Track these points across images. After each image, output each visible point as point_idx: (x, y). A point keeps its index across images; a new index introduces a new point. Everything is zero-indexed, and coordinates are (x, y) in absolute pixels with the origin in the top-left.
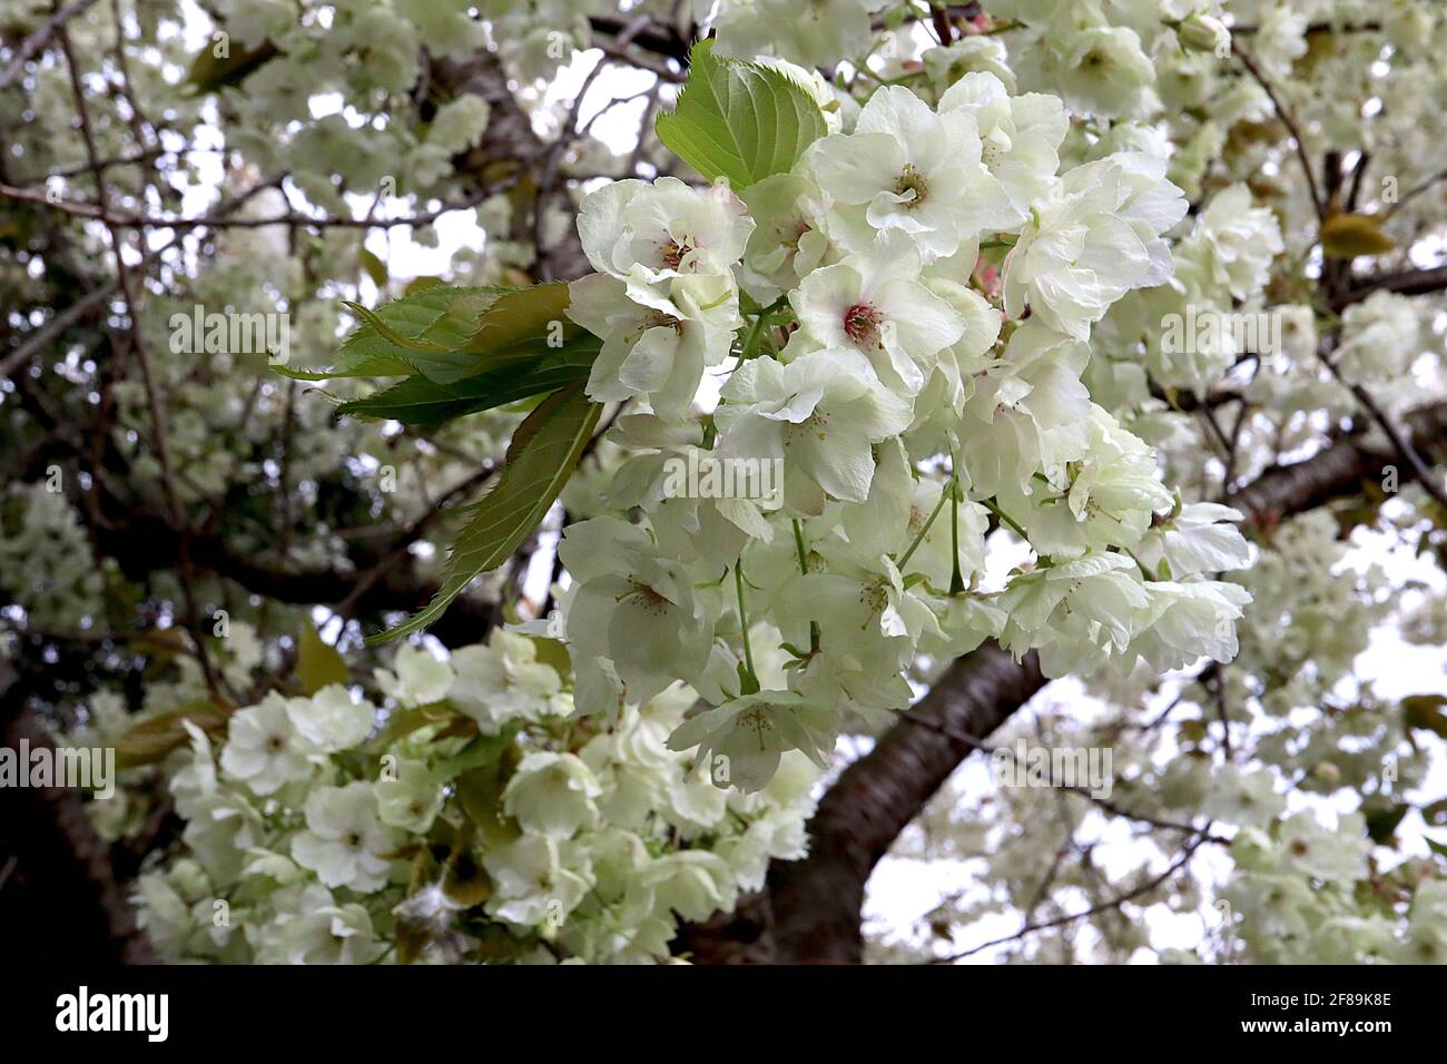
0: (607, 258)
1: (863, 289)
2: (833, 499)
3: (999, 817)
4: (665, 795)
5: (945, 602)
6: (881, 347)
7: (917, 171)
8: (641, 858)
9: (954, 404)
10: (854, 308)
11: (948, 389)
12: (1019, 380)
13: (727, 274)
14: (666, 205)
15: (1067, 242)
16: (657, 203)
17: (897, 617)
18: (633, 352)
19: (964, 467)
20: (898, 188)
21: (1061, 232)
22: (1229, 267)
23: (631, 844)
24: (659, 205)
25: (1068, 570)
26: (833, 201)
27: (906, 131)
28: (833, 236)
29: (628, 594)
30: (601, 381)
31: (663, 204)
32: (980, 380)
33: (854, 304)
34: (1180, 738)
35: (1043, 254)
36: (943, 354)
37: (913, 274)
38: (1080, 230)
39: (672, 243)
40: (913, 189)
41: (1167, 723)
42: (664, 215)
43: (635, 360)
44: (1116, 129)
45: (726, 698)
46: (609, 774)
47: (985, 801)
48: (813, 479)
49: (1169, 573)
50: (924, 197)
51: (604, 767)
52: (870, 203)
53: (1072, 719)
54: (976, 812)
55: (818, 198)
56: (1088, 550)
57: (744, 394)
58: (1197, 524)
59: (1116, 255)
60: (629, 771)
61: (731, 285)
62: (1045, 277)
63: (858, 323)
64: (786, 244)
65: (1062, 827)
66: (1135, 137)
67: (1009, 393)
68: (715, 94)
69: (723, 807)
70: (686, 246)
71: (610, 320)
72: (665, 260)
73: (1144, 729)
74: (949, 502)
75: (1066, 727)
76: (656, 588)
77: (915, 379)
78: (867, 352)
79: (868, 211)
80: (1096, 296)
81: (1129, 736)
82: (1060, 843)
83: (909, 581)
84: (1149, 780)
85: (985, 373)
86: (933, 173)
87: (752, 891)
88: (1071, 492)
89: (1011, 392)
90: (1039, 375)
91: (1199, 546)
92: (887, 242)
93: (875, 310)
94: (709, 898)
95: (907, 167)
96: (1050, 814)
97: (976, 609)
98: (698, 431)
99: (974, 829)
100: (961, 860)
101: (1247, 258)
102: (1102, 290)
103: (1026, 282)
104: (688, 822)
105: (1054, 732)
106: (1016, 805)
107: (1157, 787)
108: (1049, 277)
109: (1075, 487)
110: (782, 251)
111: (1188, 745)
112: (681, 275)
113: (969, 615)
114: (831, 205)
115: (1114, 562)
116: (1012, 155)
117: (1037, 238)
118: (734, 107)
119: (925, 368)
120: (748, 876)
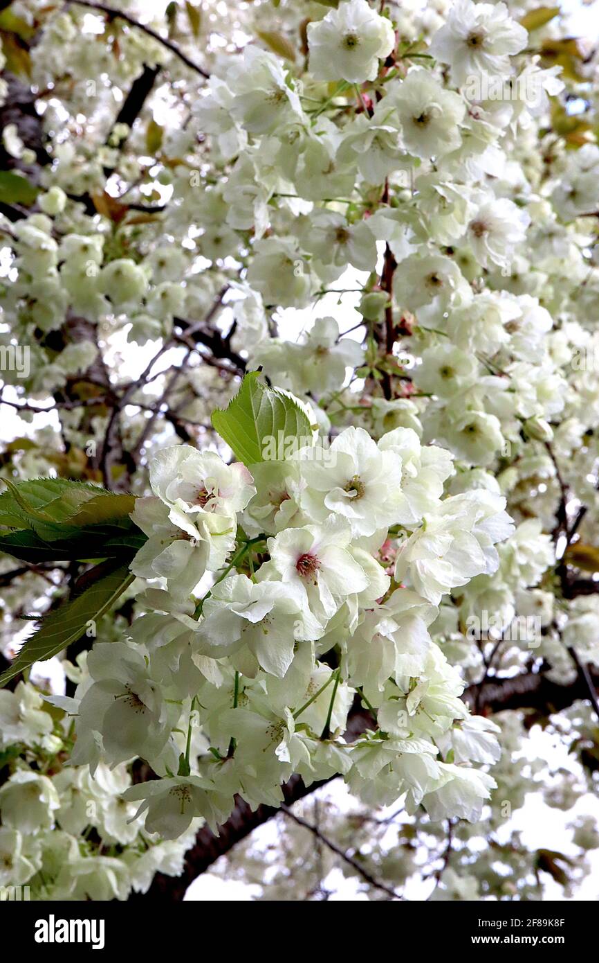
0: (163, 490)
1: (313, 545)
2: (264, 671)
3: (277, 860)
4: (100, 816)
5: (316, 743)
6: (316, 584)
7: (361, 480)
8: (74, 854)
9: (350, 627)
10: (305, 555)
11: (349, 616)
12: (392, 620)
13: (233, 518)
14: (207, 467)
15: (440, 543)
16: (201, 463)
17: (286, 750)
18: (164, 552)
19: (347, 664)
20: (347, 488)
21: (437, 536)
22: (521, 567)
23: (70, 843)
24: (203, 465)
25: (397, 745)
26: (307, 485)
27: (359, 455)
28: (302, 506)
29: (122, 695)
30: (140, 563)
31: (205, 464)
32: (369, 614)
33: (306, 553)
34: (401, 834)
35: (424, 547)
36: (351, 596)
37: (345, 543)
38: (449, 538)
39: (204, 490)
40: (355, 489)
41: (394, 822)
42: (204, 472)
43: (165, 556)
44: (474, 471)
45: (167, 774)
46: (69, 794)
47: (271, 848)
48: (255, 655)
49: (453, 759)
50: (361, 496)
51: (66, 790)
52: (328, 492)
53: (336, 807)
54: (262, 854)
55: (298, 480)
56: (411, 735)
57: (225, 595)
58: (473, 729)
59: (466, 557)
60: (82, 795)
61: (234, 525)
62: (422, 561)
63: (305, 565)
64: (273, 504)
65: (315, 877)
66: (484, 479)
67: (384, 627)
68: (252, 404)
69: (136, 833)
70: (212, 494)
71: (155, 527)
72: (198, 498)
73: (379, 823)
74: (334, 681)
75: (332, 811)
76: (141, 698)
77: (332, 609)
78: (307, 585)
79: (326, 496)
80: (450, 579)
81: (369, 826)
82: (311, 887)
83: (298, 728)
84: (376, 858)
85: (373, 610)
86: (370, 484)
87: (140, 892)
88: (410, 696)
89: (386, 628)
90: (404, 620)
91: (473, 744)
92: (334, 522)
93: (317, 560)
94: (111, 890)
95: (356, 476)
96: (309, 866)
97: (334, 753)
98: (192, 608)
99: (260, 865)
100: (246, 884)
101: (533, 564)
102: (454, 578)
103: (410, 561)
104: (111, 838)
105: (324, 813)
106: (289, 855)
107: (381, 863)
108: (425, 562)
109: (413, 694)
110: (270, 507)
111: (404, 840)
112: (205, 512)
113: (329, 756)
114: (305, 487)
115: (426, 748)
116: (416, 480)
117: (422, 536)
118: (262, 415)
119: (339, 602)
120: (140, 882)
